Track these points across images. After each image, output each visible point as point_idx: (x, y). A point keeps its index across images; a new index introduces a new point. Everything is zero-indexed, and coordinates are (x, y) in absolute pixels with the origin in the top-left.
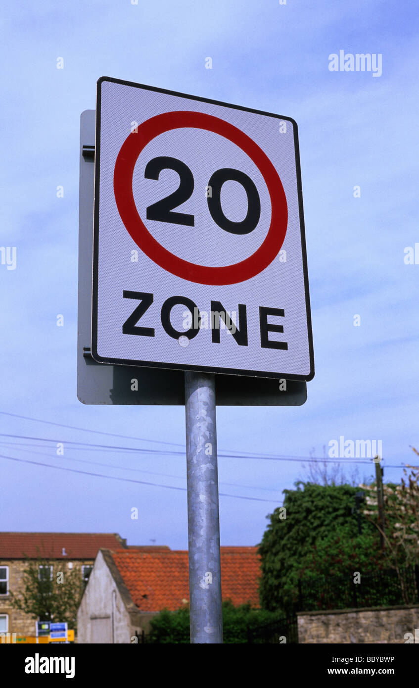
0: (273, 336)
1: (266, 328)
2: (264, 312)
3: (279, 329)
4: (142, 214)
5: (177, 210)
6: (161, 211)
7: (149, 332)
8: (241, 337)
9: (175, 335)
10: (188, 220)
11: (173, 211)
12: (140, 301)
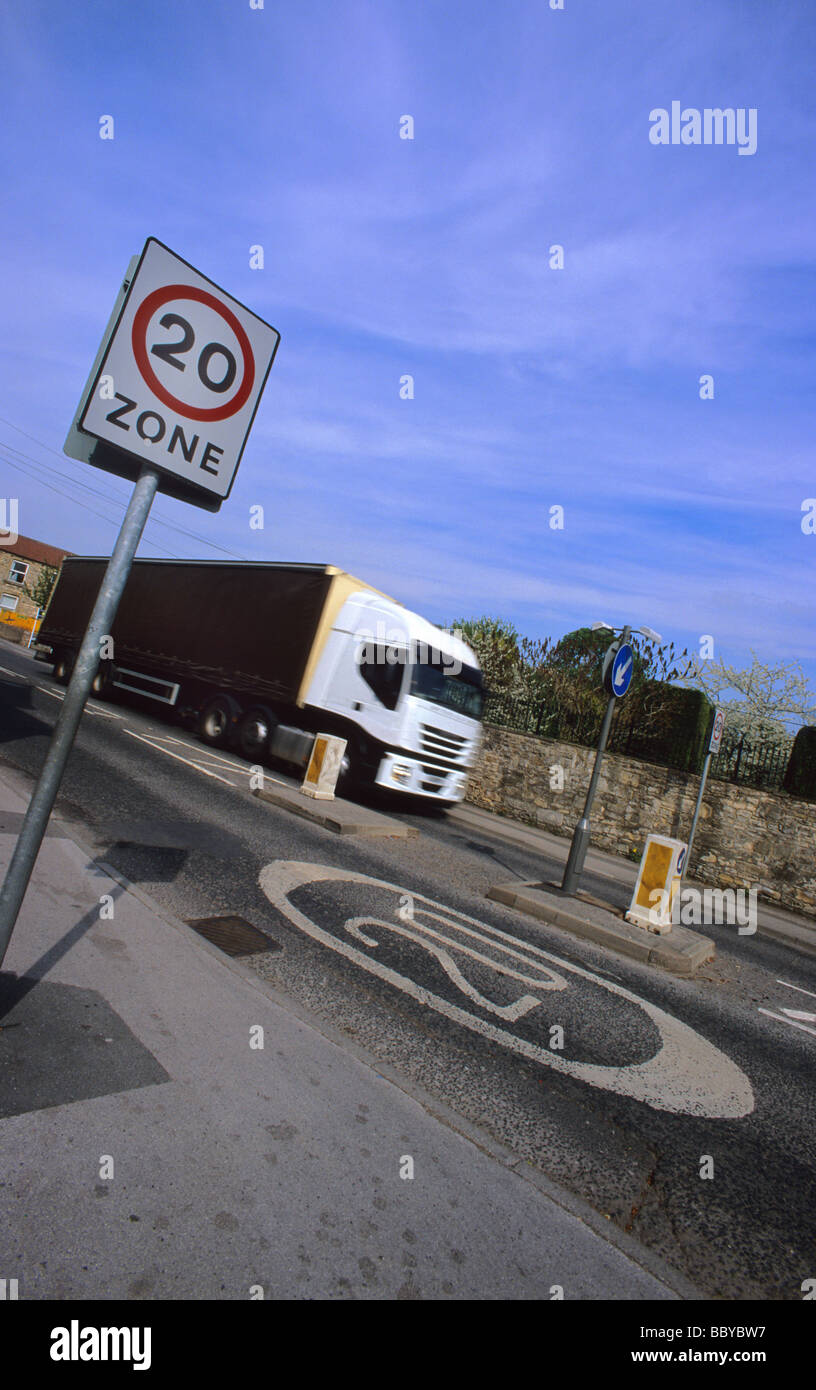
0: (210, 463)
1: (207, 456)
2: (210, 447)
3: (216, 461)
4: (149, 348)
5: (175, 356)
6: (163, 351)
7: (126, 427)
8: (188, 456)
9: (144, 436)
10: (181, 366)
11: (172, 355)
12: (126, 404)
